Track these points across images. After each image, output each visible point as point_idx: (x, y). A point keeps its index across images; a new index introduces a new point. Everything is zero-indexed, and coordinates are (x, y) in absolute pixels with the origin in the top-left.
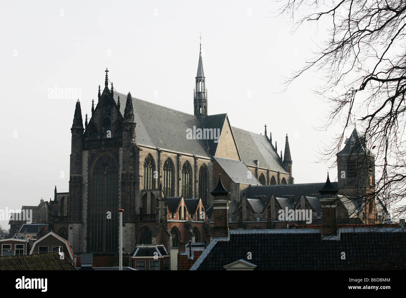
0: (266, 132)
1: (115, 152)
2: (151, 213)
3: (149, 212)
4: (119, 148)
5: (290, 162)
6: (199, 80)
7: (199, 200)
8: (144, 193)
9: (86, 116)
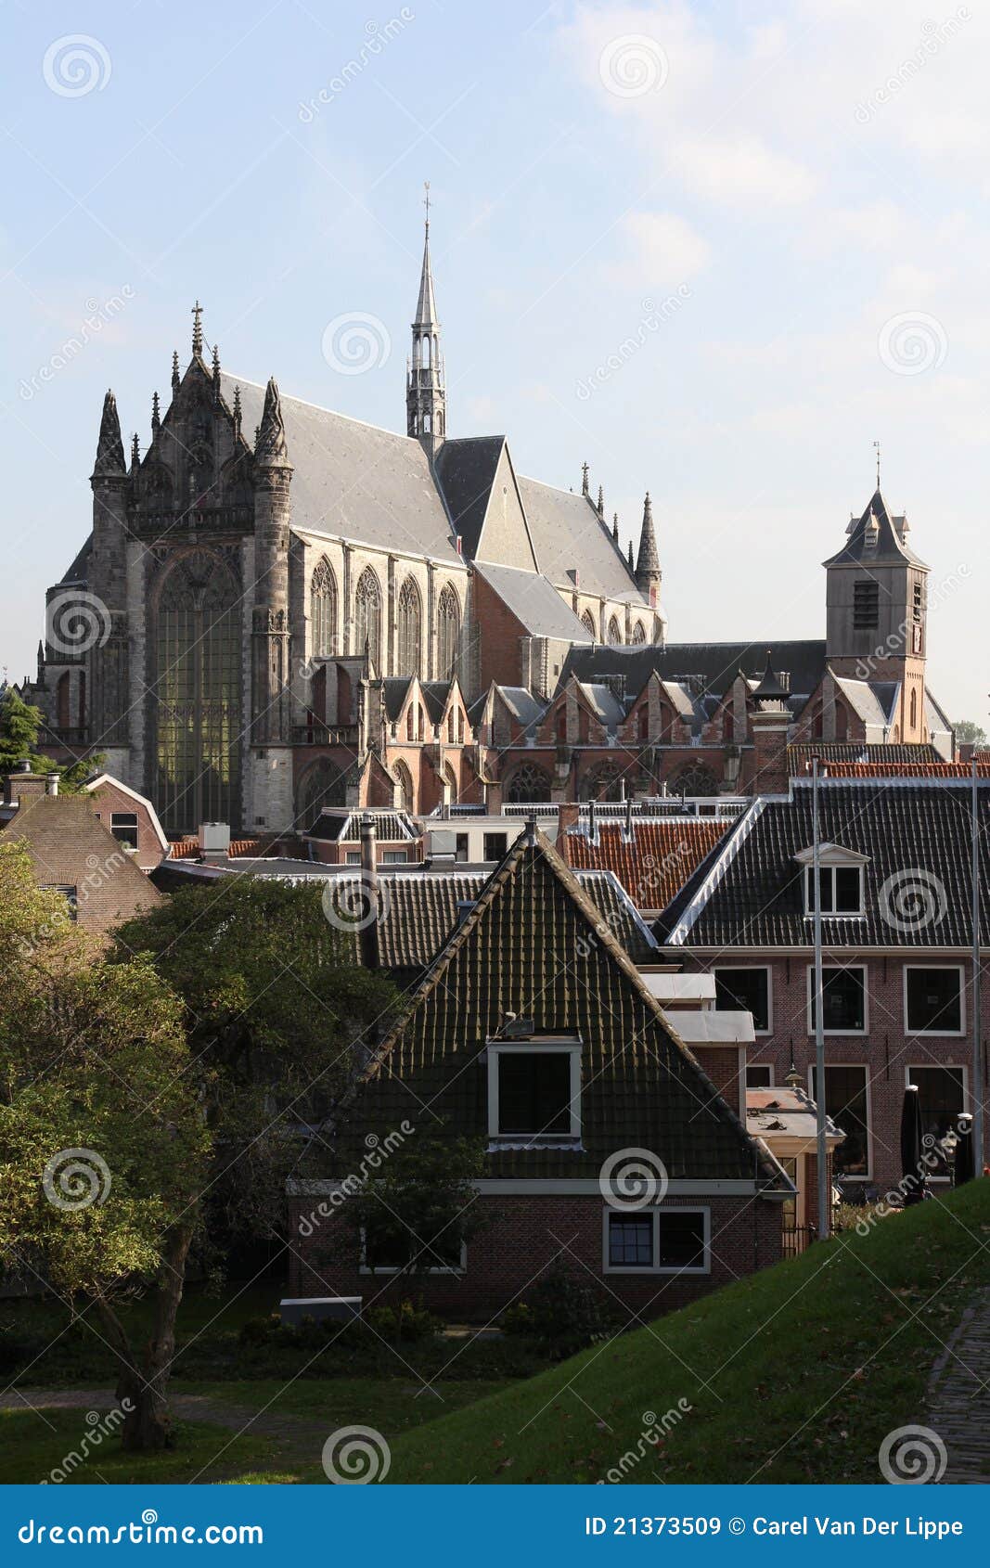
0: (585, 486)
1: (229, 549)
2: (339, 722)
3: (331, 718)
4: (241, 539)
5: (655, 575)
6: (422, 334)
7: (449, 687)
8: (317, 667)
9: (136, 440)
